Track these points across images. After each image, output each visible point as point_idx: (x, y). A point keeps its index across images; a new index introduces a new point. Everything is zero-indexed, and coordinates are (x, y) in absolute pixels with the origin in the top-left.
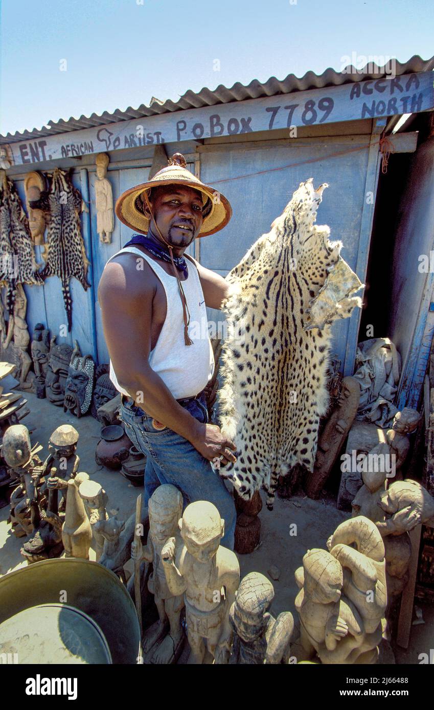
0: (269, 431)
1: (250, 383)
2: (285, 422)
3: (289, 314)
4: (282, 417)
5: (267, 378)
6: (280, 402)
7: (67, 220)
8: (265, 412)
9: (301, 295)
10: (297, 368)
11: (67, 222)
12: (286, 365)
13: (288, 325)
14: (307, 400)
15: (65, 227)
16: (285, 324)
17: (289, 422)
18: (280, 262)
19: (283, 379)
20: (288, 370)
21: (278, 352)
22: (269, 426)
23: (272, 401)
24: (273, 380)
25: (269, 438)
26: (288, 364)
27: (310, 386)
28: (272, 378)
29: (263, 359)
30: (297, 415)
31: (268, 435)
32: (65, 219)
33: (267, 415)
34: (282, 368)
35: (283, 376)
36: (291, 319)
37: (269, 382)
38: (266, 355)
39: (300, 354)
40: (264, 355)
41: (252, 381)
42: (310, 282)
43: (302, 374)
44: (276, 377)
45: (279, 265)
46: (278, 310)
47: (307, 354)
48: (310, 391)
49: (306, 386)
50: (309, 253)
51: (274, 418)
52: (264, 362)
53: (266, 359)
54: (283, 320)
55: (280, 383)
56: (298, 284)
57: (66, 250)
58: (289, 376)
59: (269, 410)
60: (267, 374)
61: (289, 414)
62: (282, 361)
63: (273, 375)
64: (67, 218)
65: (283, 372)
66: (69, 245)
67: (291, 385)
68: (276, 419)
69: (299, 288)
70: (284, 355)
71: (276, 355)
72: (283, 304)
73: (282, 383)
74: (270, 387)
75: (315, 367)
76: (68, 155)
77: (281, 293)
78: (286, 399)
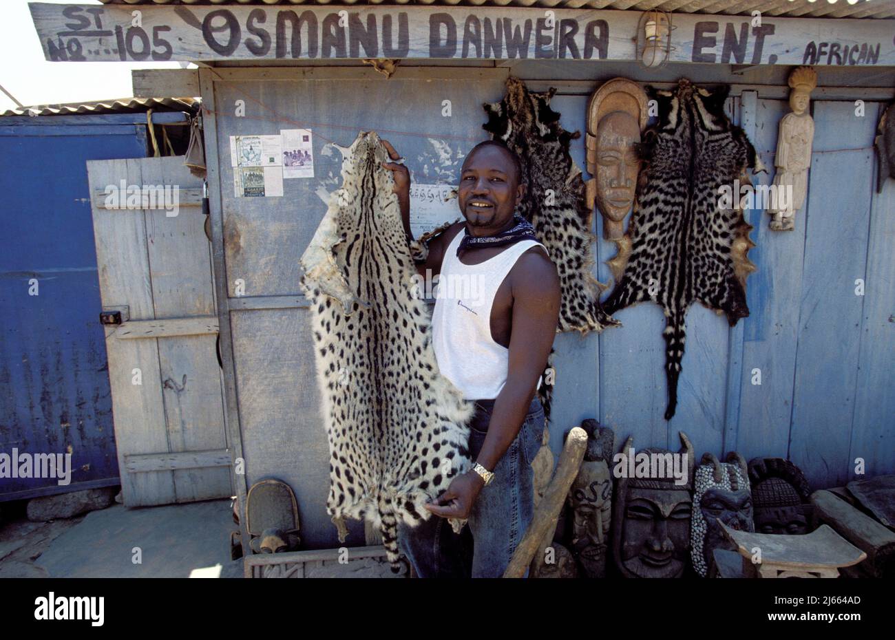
0: (365, 441)
1: (333, 370)
2: (391, 429)
3: (375, 280)
4: (384, 421)
5: (354, 362)
6: (377, 397)
7: (701, 186)
8: (357, 411)
9: (388, 261)
10: (396, 351)
11: (701, 191)
12: (379, 346)
13: (375, 295)
14: (420, 398)
15: (697, 202)
16: (371, 293)
17: (397, 429)
18: (361, 225)
19: (376, 363)
20: (382, 352)
21: (365, 327)
22: (366, 432)
23: (365, 395)
24: (362, 364)
25: (366, 452)
26: (381, 345)
27: (418, 376)
28: (360, 361)
29: (347, 338)
30: (408, 419)
31: (365, 448)
32: (697, 185)
33: (360, 415)
34: (375, 349)
35: (377, 360)
36: (377, 286)
37: (357, 366)
38: (350, 332)
39: (396, 332)
40: (348, 333)
41: (336, 368)
42: (396, 250)
43: (403, 359)
44: (366, 360)
45: (360, 228)
46: (362, 276)
47: (406, 332)
48: (420, 384)
49: (413, 377)
50: (390, 219)
51: (371, 420)
52: (349, 342)
53: (351, 337)
54: (368, 288)
55: (373, 370)
56: (382, 249)
57: (691, 248)
58: (386, 360)
59: (363, 407)
60: (354, 356)
61: (395, 416)
62: (372, 339)
63: (361, 357)
64: (702, 183)
65: (376, 355)
66: (700, 237)
67: (391, 374)
68: (376, 423)
69: (384, 253)
70: (373, 330)
71: (363, 331)
72: (366, 270)
73: (377, 371)
74: (359, 374)
75: (419, 350)
76: (818, 61)
77: (364, 258)
78: (386, 394)
